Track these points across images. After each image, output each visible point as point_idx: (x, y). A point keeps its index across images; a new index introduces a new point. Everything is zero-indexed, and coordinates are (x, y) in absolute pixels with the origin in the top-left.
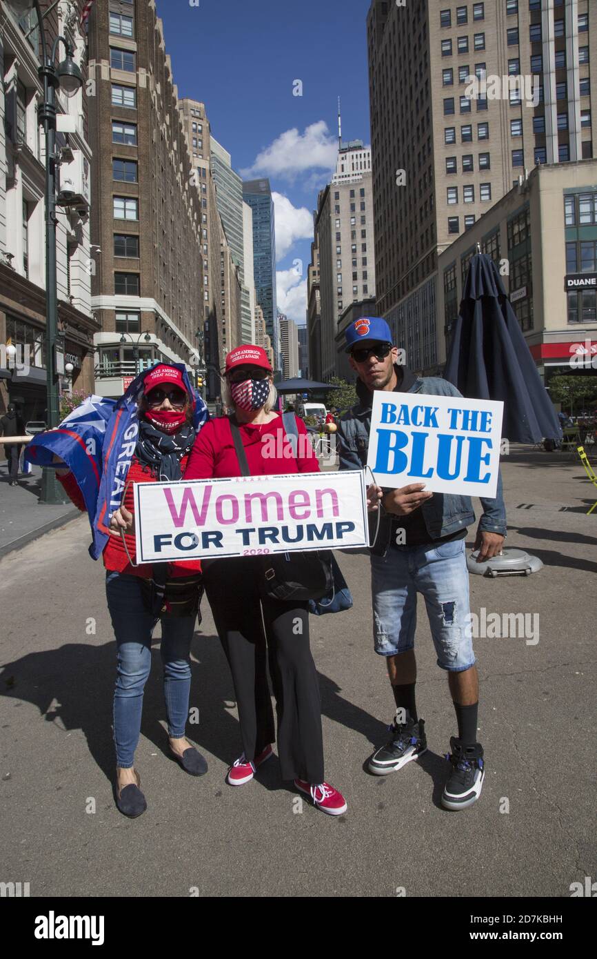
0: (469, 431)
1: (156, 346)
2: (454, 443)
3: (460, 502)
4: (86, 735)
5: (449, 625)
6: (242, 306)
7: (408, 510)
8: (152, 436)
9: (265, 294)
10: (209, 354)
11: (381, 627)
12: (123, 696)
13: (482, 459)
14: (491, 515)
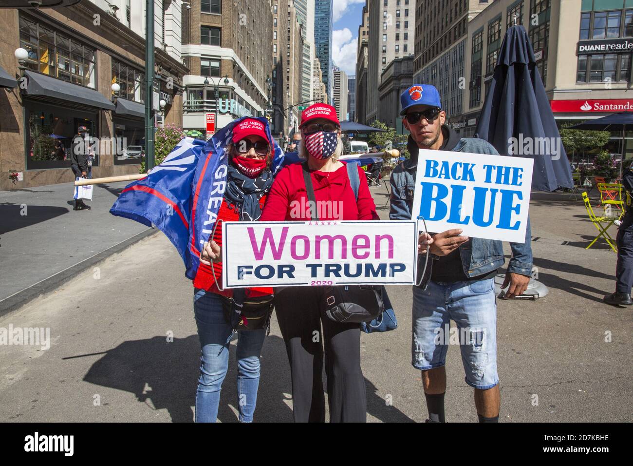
0: (502, 185)
1: (233, 89)
2: (488, 195)
3: (492, 247)
4: (171, 416)
5: (478, 350)
6: (304, 58)
7: (447, 252)
8: (236, 179)
9: (322, 49)
10: (276, 97)
11: (419, 346)
12: (205, 391)
13: (514, 209)
14: (520, 259)
